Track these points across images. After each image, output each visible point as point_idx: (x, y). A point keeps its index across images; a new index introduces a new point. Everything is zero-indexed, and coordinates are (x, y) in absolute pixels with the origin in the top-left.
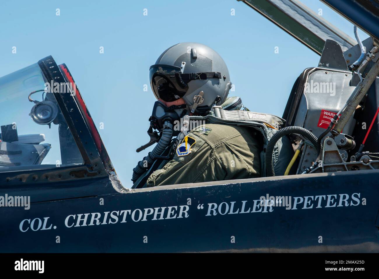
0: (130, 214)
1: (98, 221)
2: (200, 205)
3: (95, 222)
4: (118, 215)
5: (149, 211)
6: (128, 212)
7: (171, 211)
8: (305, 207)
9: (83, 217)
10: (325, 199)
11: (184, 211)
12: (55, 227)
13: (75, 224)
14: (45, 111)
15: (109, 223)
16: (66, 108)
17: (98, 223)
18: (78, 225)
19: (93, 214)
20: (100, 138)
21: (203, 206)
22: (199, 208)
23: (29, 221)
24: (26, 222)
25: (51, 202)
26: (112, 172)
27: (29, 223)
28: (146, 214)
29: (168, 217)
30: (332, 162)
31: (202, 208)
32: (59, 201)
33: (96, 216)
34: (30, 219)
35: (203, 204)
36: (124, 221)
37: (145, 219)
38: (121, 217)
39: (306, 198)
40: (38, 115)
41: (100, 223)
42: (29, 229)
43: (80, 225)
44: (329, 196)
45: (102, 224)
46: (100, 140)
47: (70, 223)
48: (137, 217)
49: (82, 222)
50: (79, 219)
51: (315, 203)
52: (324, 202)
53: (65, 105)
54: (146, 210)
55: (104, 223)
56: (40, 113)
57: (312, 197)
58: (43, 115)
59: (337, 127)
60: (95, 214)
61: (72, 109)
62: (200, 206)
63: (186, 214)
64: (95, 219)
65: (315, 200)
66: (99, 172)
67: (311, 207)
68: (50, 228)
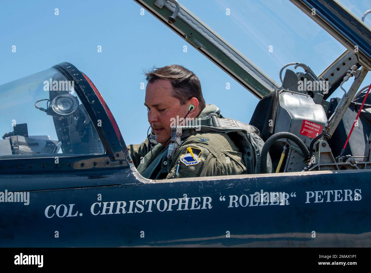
0: (155, 203)
1: (124, 210)
2: (222, 196)
3: (121, 210)
4: (143, 204)
5: (174, 202)
6: (153, 202)
7: (195, 202)
8: (317, 201)
9: (109, 205)
10: (333, 194)
11: (207, 202)
12: (81, 215)
13: (101, 212)
14: (66, 104)
15: (135, 212)
16: (88, 100)
17: (124, 212)
18: (104, 213)
19: (119, 203)
20: (119, 130)
21: (224, 198)
22: (221, 199)
23: (54, 207)
24: (51, 208)
25: (75, 189)
26: (131, 163)
27: (55, 209)
28: (171, 204)
29: (193, 208)
30: (325, 162)
31: (224, 199)
32: (83, 188)
33: (122, 205)
34: (55, 206)
35: (225, 196)
36: (150, 210)
37: (170, 209)
38: (146, 207)
39: (317, 192)
40: (59, 106)
41: (126, 211)
42: (54, 215)
43: (106, 213)
44: (336, 191)
45: (128, 213)
46: (120, 132)
47: (96, 211)
48: (162, 206)
49: (107, 211)
50: (105, 207)
51: (325, 197)
52: (332, 197)
53: (87, 97)
54: (171, 200)
55: (130, 211)
56: (60, 104)
57: (322, 192)
58: (63, 106)
59: (329, 132)
60: (120, 202)
61: (93, 101)
62: (222, 198)
63: (210, 205)
64: (121, 207)
65: (325, 195)
66: (120, 162)
67: (322, 201)
68: (76, 215)
